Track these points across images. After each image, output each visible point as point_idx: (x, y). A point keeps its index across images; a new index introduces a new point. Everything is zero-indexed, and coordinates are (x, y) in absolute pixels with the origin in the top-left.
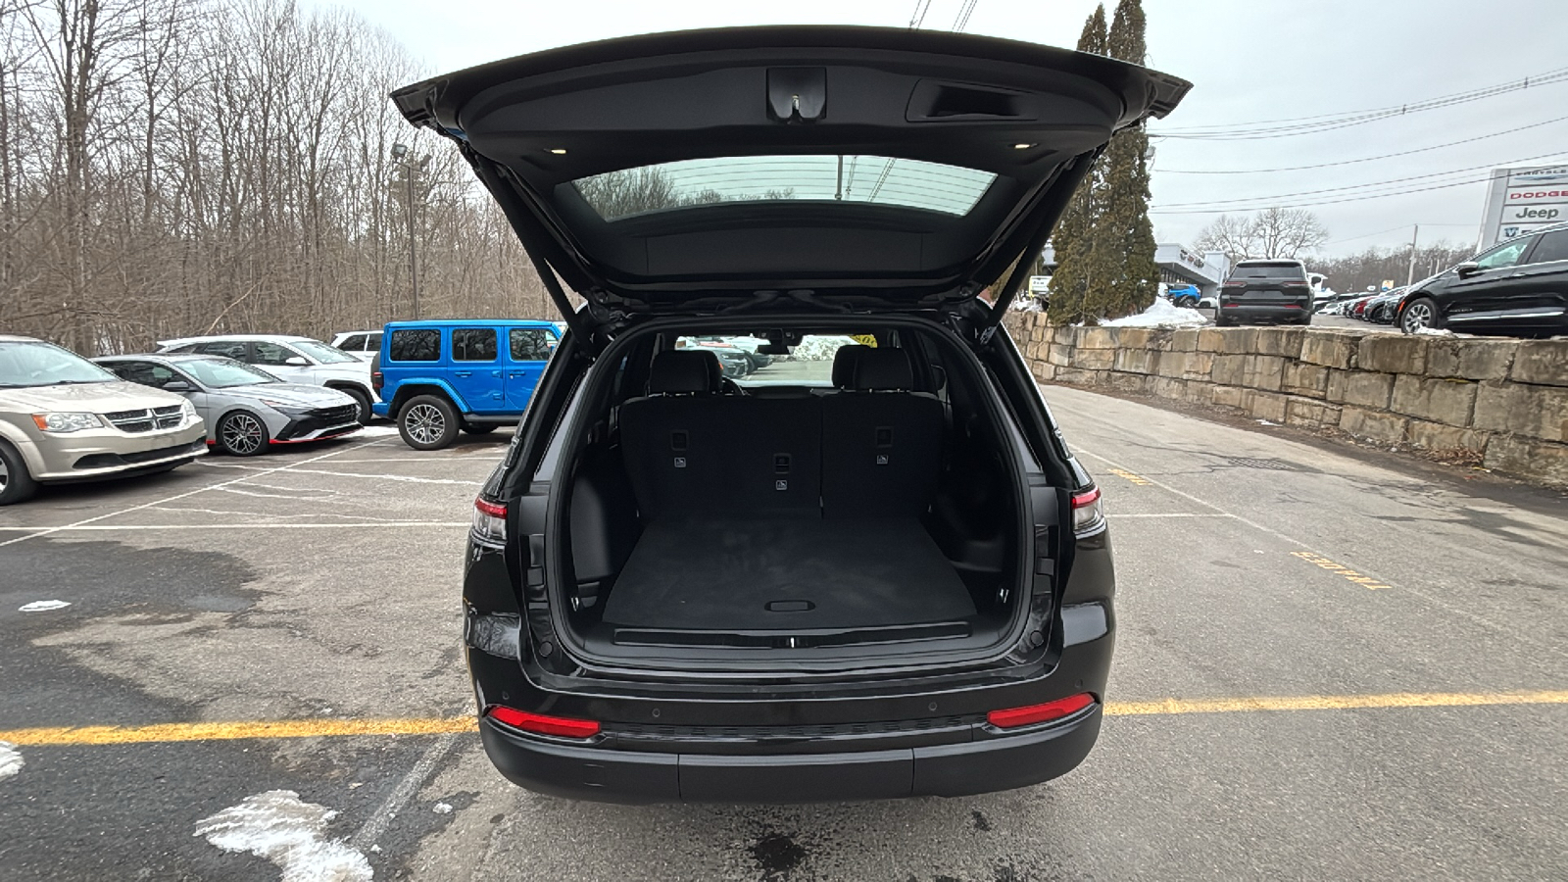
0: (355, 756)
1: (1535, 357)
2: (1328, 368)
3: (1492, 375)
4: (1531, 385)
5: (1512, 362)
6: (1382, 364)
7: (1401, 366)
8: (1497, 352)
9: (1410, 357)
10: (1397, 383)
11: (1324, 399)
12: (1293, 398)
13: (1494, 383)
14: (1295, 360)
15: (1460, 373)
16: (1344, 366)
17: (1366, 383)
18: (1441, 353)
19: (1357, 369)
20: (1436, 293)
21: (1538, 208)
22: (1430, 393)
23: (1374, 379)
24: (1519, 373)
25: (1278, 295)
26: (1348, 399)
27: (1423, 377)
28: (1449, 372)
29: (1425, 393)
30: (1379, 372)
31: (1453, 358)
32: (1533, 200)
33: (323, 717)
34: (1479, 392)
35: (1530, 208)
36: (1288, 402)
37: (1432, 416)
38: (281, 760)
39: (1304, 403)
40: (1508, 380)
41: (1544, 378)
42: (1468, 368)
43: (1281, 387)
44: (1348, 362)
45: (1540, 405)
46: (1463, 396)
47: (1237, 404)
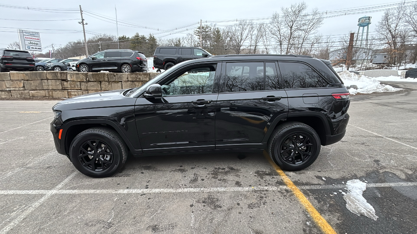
0: (322, 202)
1: (132, 76)
2: (80, 82)
3: (124, 80)
4: (132, 81)
5: (128, 77)
6: (96, 80)
7: (102, 80)
8: (123, 75)
9: (103, 77)
10: (102, 83)
11: (81, 90)
12: (69, 91)
13: (126, 81)
14: (66, 80)
15: (116, 80)
16: (85, 81)
17: (93, 84)
18: (111, 76)
19: (89, 81)
21: (33, 42)
22: (111, 85)
23: (95, 83)
24: (130, 79)
26: (89, 89)
27: (109, 82)
28: (114, 80)
29: (110, 85)
30: (96, 81)
31: (114, 77)
32: (34, 40)
34: (123, 83)
35: (31, 42)
36: (68, 92)
39: (74, 92)
40: (128, 81)
41: (134, 80)
42: (118, 79)
43: (62, 88)
44: (86, 79)
45: (135, 85)
46: (119, 85)
47: (44, 95)
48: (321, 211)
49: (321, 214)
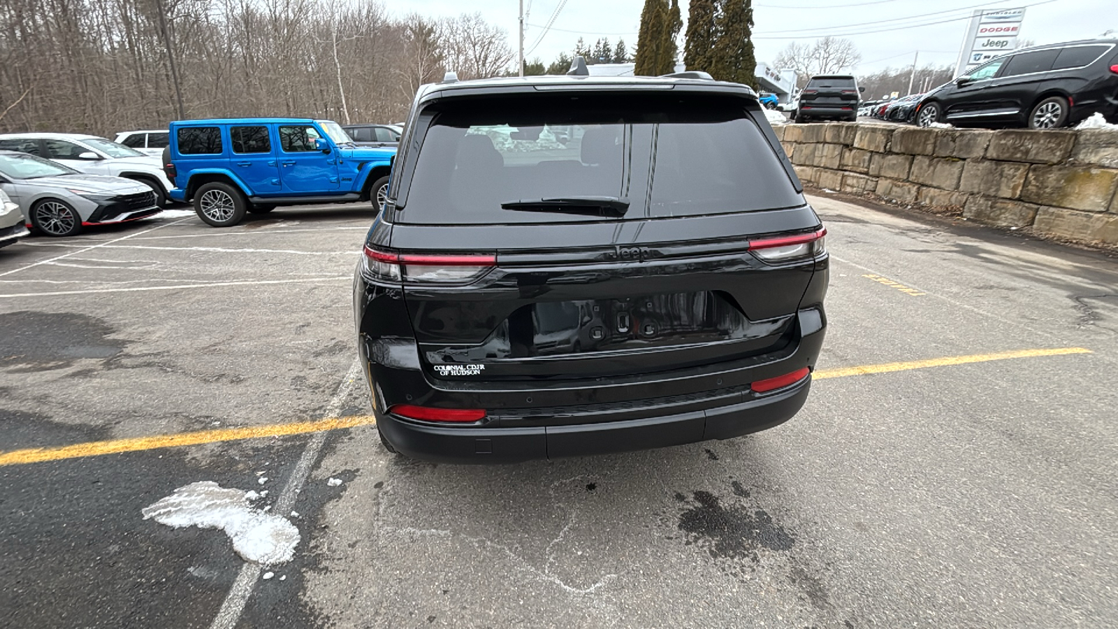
0: (251, 453)
1: (1003, 142)
2: (872, 152)
3: (975, 155)
4: (998, 161)
5: (988, 146)
6: (907, 148)
7: (918, 149)
8: (979, 139)
9: (924, 143)
10: (915, 161)
11: (867, 174)
12: (846, 173)
13: (976, 161)
14: (849, 147)
15: (954, 154)
16: (882, 150)
17: (895, 162)
18: (945, 140)
19: (890, 152)
20: (940, 98)
21: (996, 40)
22: (935, 168)
23: (901, 159)
24: (992, 153)
25: (838, 101)
26: (882, 174)
27: (931, 157)
28: (948, 153)
29: (932, 168)
30: (904, 154)
31: (952, 143)
32: (994, 33)
33: (215, 428)
34: (965, 166)
35: (992, 39)
36: (843, 176)
37: (935, 184)
38: (193, 461)
39: (853, 177)
40: (984, 158)
41: (1006, 156)
42: (960, 150)
43: (839, 166)
44: (885, 147)
45: (1001, 175)
46: (955, 169)
47: (809, 178)
48: (229, 444)
49: (223, 441)
